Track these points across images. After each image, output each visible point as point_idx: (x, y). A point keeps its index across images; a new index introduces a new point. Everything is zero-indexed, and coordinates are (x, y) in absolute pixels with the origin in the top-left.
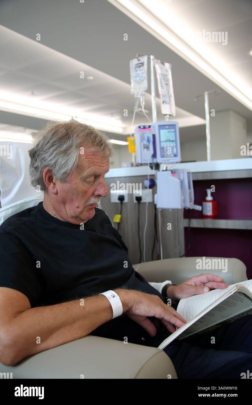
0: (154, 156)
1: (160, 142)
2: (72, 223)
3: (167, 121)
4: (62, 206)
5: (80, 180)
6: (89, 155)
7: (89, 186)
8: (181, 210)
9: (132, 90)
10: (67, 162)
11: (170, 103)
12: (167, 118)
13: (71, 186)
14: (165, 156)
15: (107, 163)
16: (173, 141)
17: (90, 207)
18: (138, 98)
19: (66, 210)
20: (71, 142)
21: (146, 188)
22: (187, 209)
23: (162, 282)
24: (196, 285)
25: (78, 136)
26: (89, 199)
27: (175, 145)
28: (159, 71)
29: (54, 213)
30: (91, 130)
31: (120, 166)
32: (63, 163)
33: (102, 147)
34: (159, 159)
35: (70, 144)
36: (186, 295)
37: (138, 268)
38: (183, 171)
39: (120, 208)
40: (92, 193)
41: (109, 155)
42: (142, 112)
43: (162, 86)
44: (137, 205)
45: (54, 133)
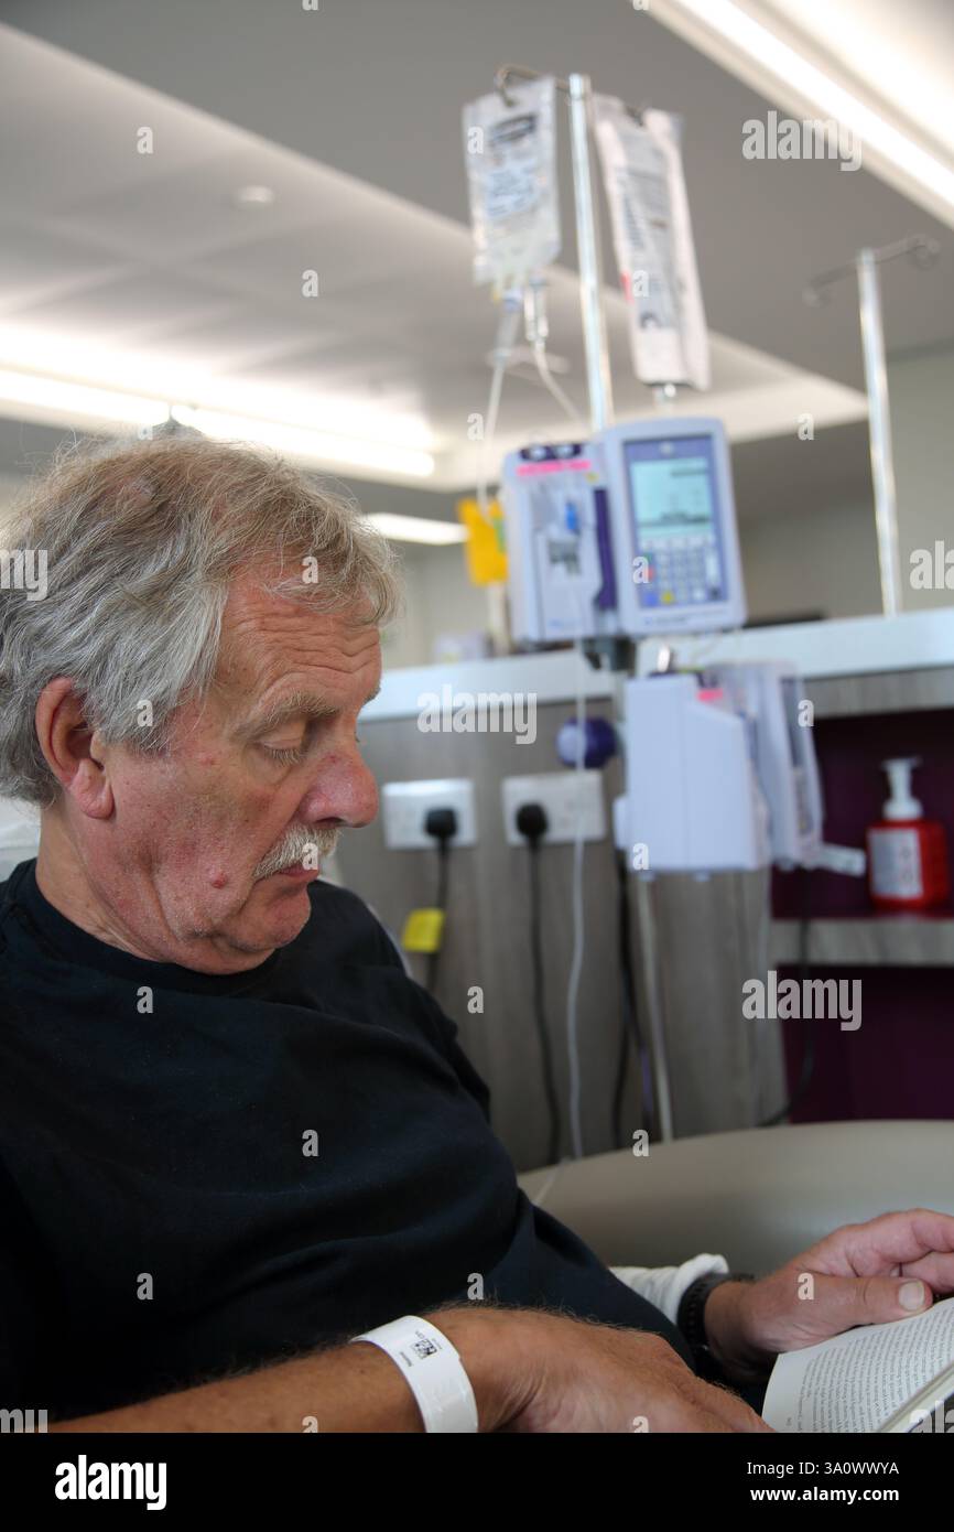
0: (607, 598)
1: (634, 525)
2: (189, 966)
3: (668, 415)
4: (139, 878)
5: (232, 740)
6: (276, 614)
7: (278, 775)
8: (756, 874)
9: (480, 262)
10: (162, 649)
11: (677, 323)
12: (667, 399)
13: (186, 772)
14: (664, 597)
15: (365, 651)
16: (699, 520)
17: (285, 881)
18: (510, 301)
19: (158, 900)
20: (181, 550)
21: (570, 765)
22: (787, 867)
23: (677, 1261)
24: (858, 1276)
25: (216, 516)
26: (280, 838)
27: (711, 538)
28: (615, 158)
29: (95, 916)
30: (285, 487)
31: (426, 658)
32: (143, 655)
33: (343, 573)
34: (630, 617)
35: (178, 558)
36: (807, 1328)
37: (543, 1188)
38: (758, 670)
39: (433, 876)
40: (295, 807)
41: (380, 613)
42: (531, 367)
43: (635, 237)
44: (525, 857)
45: (92, 502)
